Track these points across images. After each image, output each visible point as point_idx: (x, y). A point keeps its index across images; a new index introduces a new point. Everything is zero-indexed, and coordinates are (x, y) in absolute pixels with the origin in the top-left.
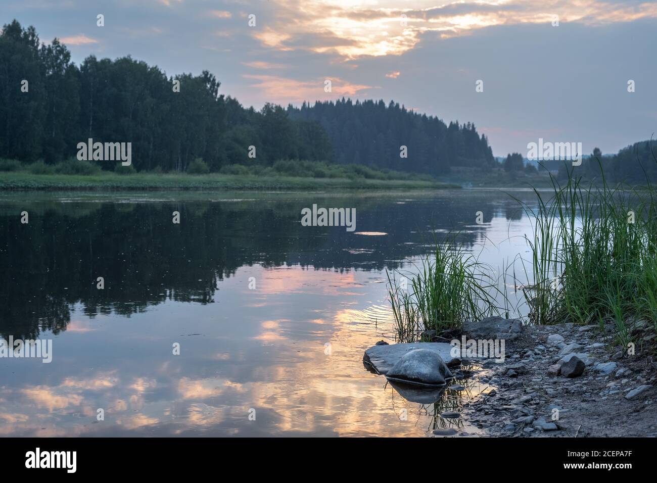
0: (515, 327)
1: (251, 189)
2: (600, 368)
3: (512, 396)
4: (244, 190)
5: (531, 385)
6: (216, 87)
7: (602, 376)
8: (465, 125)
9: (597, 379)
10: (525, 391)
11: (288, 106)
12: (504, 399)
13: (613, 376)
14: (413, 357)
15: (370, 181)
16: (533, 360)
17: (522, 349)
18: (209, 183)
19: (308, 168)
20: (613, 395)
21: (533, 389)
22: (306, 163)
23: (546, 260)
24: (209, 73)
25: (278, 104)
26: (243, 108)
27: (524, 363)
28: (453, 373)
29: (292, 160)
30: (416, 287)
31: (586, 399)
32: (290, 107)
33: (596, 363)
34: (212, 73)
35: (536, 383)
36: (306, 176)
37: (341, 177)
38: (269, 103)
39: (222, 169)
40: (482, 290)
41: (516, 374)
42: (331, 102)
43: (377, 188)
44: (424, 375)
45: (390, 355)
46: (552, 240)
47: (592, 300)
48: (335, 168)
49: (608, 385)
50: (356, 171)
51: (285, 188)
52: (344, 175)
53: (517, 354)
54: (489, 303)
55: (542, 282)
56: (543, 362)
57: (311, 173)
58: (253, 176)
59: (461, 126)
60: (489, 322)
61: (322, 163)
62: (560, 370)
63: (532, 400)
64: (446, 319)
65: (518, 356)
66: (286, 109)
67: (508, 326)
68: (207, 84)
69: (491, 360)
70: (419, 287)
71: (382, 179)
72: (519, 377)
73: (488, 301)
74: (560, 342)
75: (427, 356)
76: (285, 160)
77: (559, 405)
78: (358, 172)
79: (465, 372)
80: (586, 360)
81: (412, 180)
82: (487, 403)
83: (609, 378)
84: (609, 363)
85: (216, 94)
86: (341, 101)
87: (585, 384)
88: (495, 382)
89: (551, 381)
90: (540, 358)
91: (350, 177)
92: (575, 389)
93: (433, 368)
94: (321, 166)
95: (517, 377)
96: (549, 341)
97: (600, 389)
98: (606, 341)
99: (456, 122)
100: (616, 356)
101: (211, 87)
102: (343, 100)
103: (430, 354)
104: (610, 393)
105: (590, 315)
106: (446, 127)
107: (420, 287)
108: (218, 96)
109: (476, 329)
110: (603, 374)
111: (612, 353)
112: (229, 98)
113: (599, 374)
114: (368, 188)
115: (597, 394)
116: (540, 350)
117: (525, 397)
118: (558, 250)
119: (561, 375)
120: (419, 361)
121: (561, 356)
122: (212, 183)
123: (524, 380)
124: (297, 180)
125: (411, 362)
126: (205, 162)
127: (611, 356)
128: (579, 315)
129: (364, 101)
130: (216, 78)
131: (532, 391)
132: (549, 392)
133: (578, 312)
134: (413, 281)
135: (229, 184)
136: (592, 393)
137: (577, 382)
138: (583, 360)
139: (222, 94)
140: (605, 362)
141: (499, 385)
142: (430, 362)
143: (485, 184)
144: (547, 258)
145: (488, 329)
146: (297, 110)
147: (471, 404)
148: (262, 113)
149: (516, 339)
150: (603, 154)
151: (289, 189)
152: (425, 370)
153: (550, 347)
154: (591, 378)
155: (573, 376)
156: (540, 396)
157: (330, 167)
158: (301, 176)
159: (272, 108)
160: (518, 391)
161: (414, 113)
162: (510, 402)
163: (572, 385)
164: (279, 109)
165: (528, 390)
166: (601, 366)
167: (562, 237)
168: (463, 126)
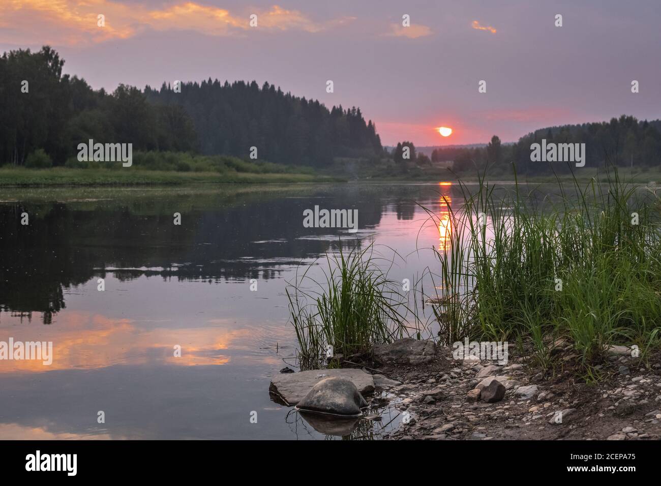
0: (429, 349)
1: (103, 185)
2: (521, 392)
3: (433, 425)
4: (95, 187)
5: (451, 412)
6: (59, 65)
7: (523, 400)
8: (349, 109)
9: (518, 403)
10: (446, 419)
11: (144, 88)
12: (425, 429)
13: (535, 400)
14: (325, 386)
15: (242, 175)
16: (450, 384)
17: (437, 373)
18: (53, 178)
19: (171, 161)
20: (536, 421)
21: (454, 416)
22: (168, 154)
23: (456, 274)
24: (51, 49)
25: (133, 86)
26: (92, 90)
27: (440, 388)
28: (367, 402)
29: (151, 151)
30: (321, 308)
31: (510, 425)
32: (148, 88)
33: (516, 387)
34: (54, 49)
35: (456, 410)
36: (168, 169)
37: (209, 170)
38: (122, 85)
39: (68, 162)
40: (391, 309)
41: (434, 400)
42: (195, 83)
43: (251, 183)
44: (338, 406)
45: (299, 383)
46: (462, 251)
47: (507, 317)
48: (201, 160)
49: (531, 410)
50: (225, 164)
51: (143, 184)
52: (213, 168)
53: (432, 378)
54: (399, 322)
55: (452, 298)
56: (461, 386)
57: (173, 166)
58: (105, 170)
59: (345, 111)
60: (400, 344)
61: (187, 154)
62: (480, 395)
63: (455, 428)
64: (354, 342)
65: (433, 380)
66: (143, 91)
67: (421, 348)
68: (49, 62)
69: (405, 386)
70: (324, 308)
71: (257, 172)
72: (437, 404)
73: (397, 320)
74: (476, 363)
75: (341, 385)
76: (142, 151)
77: (482, 433)
78: (229, 164)
79: (380, 400)
80: (505, 384)
81: (290, 173)
82: (408, 433)
83: (531, 402)
84: (531, 386)
85: (60, 73)
86: (207, 82)
87: (507, 409)
88: (413, 410)
89: (472, 407)
90: (457, 382)
91: (220, 171)
92: (498, 415)
93: (348, 397)
94: (184, 158)
95: (435, 404)
96: (464, 363)
97: (523, 414)
98: (524, 362)
99: (339, 107)
100: (535, 378)
101: (52, 65)
102: (210, 80)
103: (344, 383)
104: (533, 418)
105: (505, 333)
106: (329, 112)
107: (326, 308)
108: (62, 76)
109: (387, 352)
110: (523, 398)
111: (533, 374)
112: (75, 78)
113: (520, 398)
114: (240, 183)
115: (520, 419)
116: (456, 373)
117: (447, 426)
118: (469, 263)
119: (481, 400)
120: (333, 390)
121: (479, 380)
122: (56, 178)
123: (443, 407)
124: (157, 174)
125: (324, 391)
126: (47, 154)
127: (531, 379)
128: (494, 334)
129: (234, 82)
130: (59, 54)
131: (453, 418)
132: (471, 420)
133: (493, 330)
134: (318, 301)
135: (76, 180)
136: (515, 419)
137: (499, 407)
138: (502, 383)
139: (67, 73)
140: (526, 385)
141: (417, 413)
142: (344, 392)
143: (373, 177)
144: (458, 272)
145: (400, 351)
146: (156, 92)
147: (391, 435)
148: (114, 96)
149: (430, 362)
150: (502, 143)
151: (148, 184)
152: (340, 400)
153: (466, 370)
154: (512, 402)
155: (494, 401)
156: (462, 424)
157: (195, 158)
158: (161, 170)
159: (127, 90)
160: (438, 419)
161: (292, 95)
162: (432, 432)
163: (493, 411)
164: (135, 91)
165: (449, 417)
166: (522, 390)
167: (473, 248)
168: (347, 111)
